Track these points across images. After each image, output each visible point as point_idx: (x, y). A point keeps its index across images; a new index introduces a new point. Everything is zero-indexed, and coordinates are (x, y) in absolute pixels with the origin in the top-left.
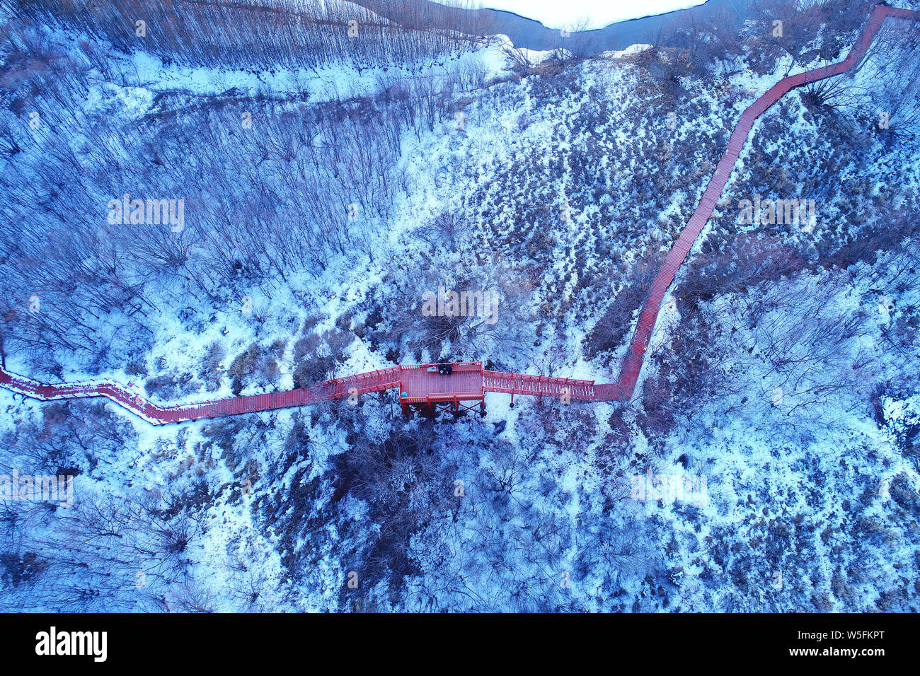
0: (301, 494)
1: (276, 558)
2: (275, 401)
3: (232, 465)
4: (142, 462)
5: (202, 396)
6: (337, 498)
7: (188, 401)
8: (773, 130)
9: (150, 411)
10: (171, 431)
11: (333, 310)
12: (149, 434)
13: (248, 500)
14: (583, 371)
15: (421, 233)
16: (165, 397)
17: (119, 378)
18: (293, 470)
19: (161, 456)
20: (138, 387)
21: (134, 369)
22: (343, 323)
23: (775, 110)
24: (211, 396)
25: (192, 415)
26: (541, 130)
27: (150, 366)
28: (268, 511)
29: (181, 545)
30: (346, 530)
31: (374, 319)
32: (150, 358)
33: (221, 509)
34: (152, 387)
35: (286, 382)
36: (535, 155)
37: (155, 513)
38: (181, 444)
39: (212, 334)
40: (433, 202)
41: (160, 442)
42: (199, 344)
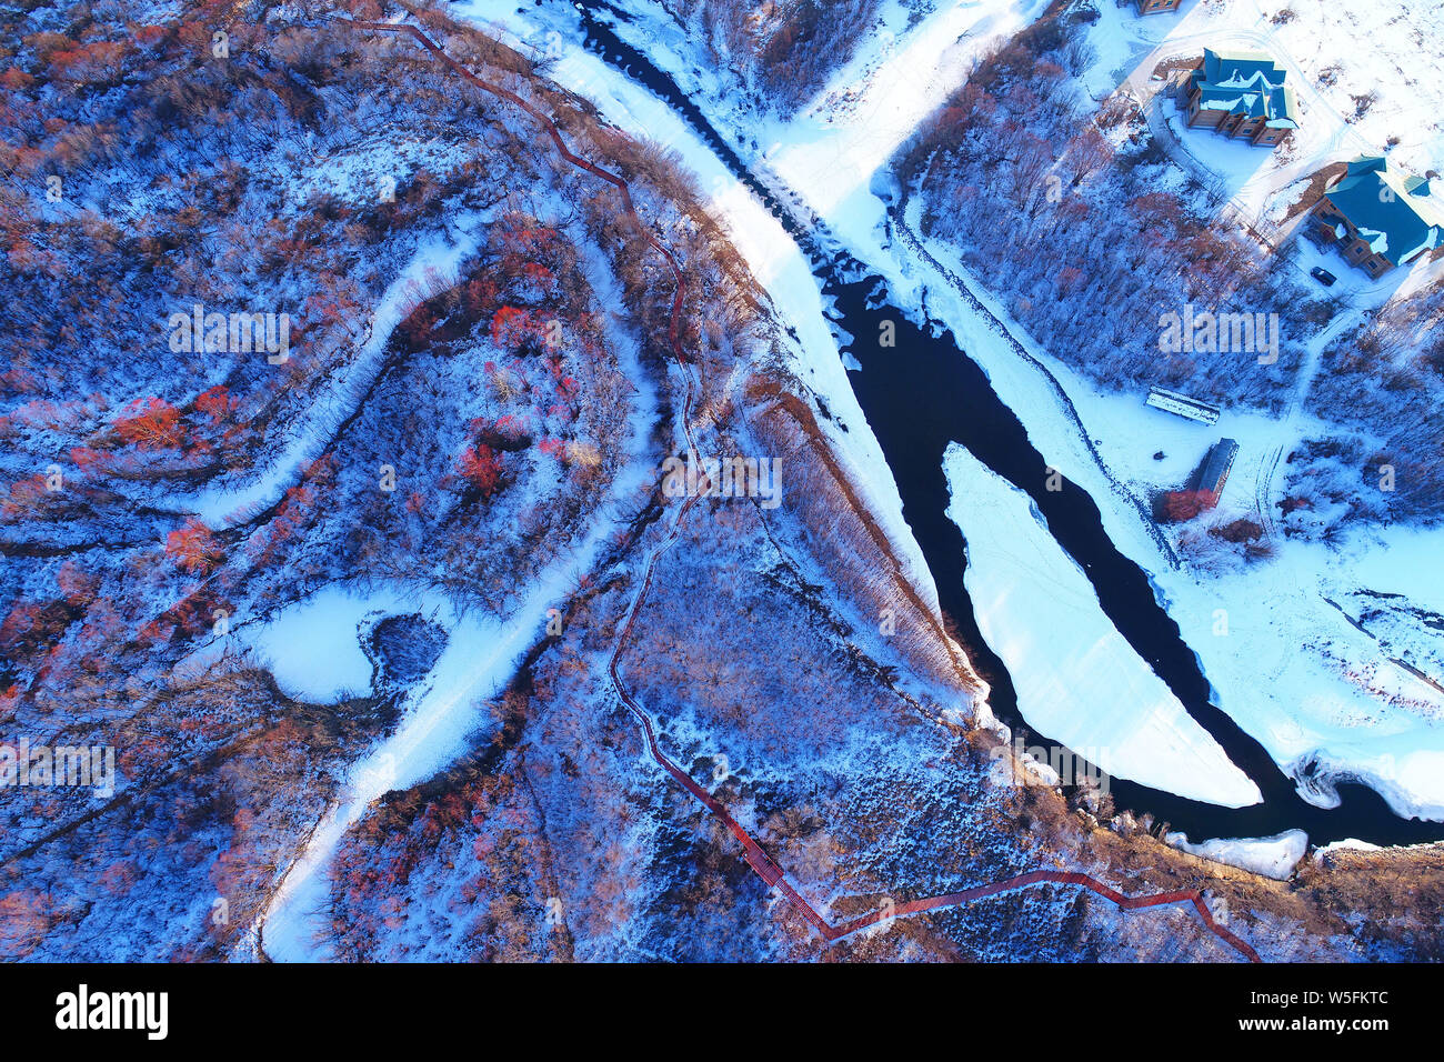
0: (680, 842)
1: (651, 858)
2: (702, 795)
3: (664, 803)
4: (636, 766)
5: (675, 761)
6: (690, 858)
7: (672, 759)
8: (1045, 893)
9: (654, 749)
10: (655, 765)
11: (757, 774)
12: (647, 758)
13: (660, 824)
14: (824, 911)
15: (826, 775)
16: (664, 747)
17: (654, 719)
18: (684, 829)
19: (643, 771)
20: (657, 730)
21: (662, 722)
22: (756, 785)
23: (1058, 885)
24: (679, 765)
25: (668, 767)
26: (936, 776)
27: (669, 726)
28: (663, 836)
29: (624, 818)
30: (684, 874)
31: (768, 797)
32: (672, 722)
33: (648, 817)
34: (663, 737)
35: (712, 790)
36: (917, 787)
37: (626, 793)
38: (654, 774)
39: (702, 736)
40: (846, 765)
41: (648, 765)
42: (694, 735)
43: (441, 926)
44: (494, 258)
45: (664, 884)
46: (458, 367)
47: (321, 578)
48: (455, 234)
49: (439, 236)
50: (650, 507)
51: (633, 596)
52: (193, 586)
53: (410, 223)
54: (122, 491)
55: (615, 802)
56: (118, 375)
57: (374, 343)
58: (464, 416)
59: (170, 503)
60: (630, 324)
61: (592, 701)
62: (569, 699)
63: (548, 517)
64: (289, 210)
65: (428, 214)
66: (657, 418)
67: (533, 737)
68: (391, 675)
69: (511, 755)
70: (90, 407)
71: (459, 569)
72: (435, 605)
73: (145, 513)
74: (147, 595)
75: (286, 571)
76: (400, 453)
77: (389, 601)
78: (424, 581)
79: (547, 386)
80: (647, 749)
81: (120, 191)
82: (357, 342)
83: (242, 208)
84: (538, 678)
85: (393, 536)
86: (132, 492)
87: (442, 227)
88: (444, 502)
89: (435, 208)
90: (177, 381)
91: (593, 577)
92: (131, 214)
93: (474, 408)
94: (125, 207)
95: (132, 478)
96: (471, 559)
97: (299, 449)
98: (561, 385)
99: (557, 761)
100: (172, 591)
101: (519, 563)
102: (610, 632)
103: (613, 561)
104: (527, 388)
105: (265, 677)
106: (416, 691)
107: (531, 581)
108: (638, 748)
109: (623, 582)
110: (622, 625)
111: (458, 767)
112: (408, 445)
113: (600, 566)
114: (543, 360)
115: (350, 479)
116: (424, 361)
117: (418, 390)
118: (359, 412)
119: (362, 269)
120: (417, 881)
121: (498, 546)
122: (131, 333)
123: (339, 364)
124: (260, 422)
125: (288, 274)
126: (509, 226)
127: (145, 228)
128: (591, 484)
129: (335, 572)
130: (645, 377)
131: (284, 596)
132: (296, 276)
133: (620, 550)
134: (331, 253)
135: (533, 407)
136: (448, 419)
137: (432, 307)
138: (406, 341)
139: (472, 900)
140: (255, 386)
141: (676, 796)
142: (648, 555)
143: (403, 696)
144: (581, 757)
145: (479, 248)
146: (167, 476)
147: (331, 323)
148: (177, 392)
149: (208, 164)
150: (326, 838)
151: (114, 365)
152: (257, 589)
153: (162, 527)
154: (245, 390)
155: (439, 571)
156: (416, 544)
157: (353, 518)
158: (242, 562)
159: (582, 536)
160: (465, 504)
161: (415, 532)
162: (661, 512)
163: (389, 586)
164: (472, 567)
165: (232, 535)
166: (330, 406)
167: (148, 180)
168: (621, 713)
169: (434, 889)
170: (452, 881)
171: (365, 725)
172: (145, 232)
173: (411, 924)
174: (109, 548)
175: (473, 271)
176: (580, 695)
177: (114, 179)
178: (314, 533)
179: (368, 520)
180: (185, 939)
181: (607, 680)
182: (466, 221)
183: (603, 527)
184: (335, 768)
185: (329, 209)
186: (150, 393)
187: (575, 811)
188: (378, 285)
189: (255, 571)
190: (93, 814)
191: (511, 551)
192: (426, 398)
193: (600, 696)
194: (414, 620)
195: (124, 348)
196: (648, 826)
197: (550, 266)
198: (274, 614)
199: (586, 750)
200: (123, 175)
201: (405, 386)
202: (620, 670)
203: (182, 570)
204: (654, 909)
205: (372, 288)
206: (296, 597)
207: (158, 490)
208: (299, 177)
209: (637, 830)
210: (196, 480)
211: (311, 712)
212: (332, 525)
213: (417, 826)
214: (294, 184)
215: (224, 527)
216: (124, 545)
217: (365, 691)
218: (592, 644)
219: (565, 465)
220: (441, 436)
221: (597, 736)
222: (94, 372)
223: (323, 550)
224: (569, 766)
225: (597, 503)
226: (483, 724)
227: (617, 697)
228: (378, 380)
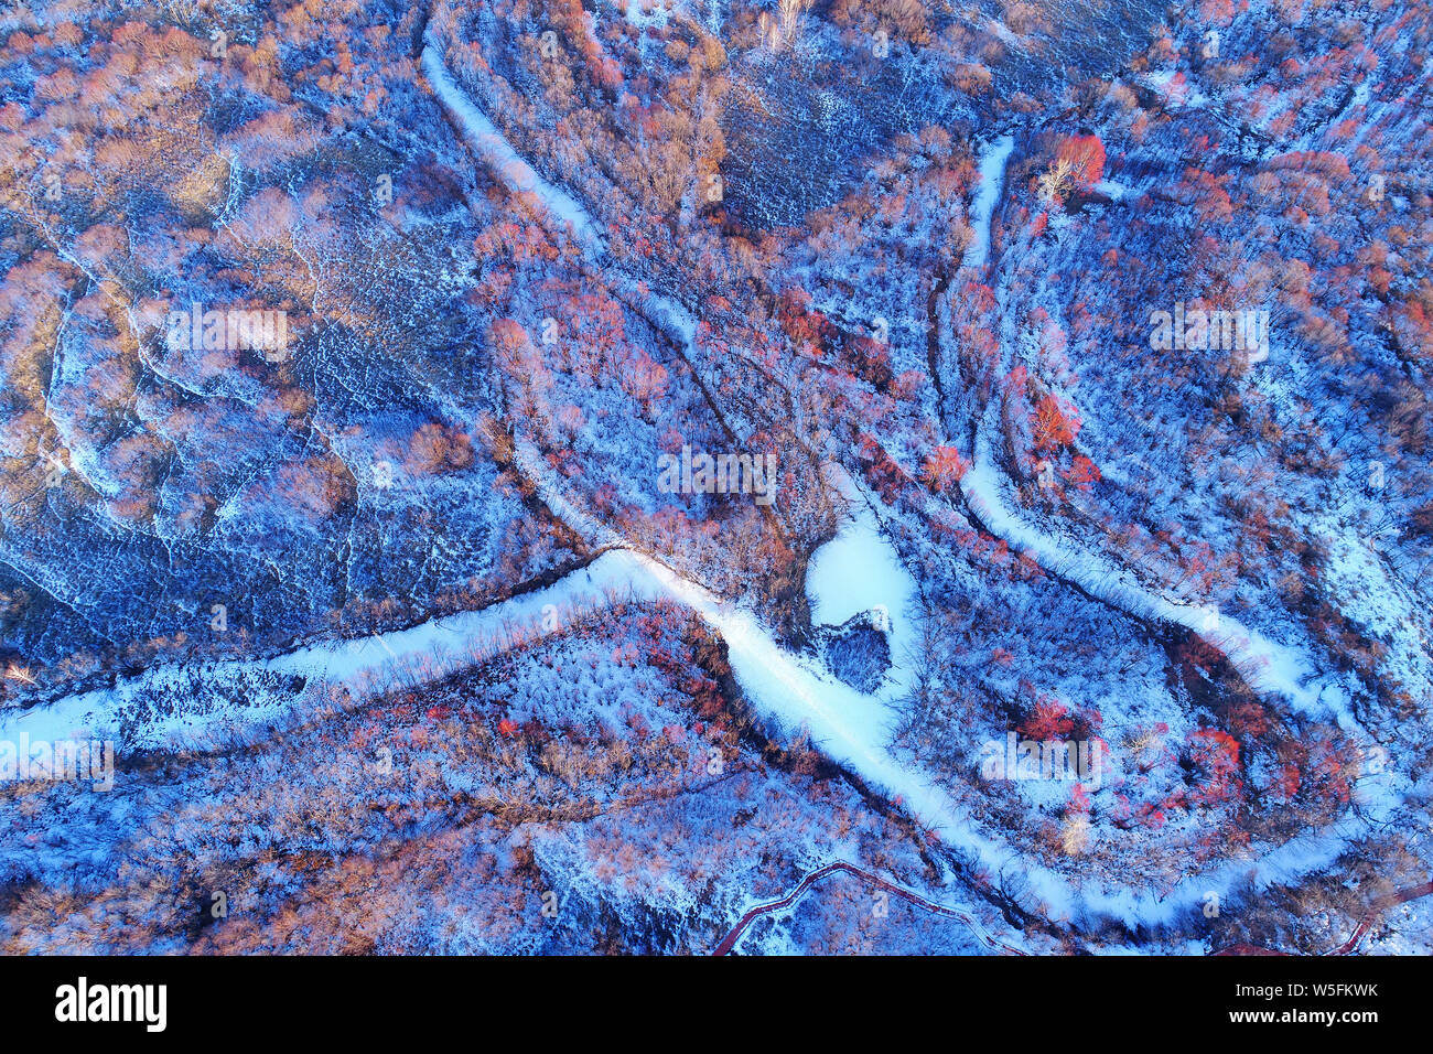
43: (610, 697)
44: (1295, 730)
45: (627, 918)
46: (1156, 694)
47: (922, 575)
48: (1315, 687)
49: (1308, 669)
50: (1021, 913)
51: (919, 891)
52: (908, 471)
53: (1317, 638)
54: (990, 407)
55: (708, 867)
56: (1098, 392)
57: (1167, 609)
58: (1102, 702)
59: (982, 445)
60: (1246, 893)
61: (808, 842)
62: (810, 817)
63: (1000, 795)
64: (1302, 519)
65: (1333, 658)
66: (1131, 924)
67: (774, 781)
68: (832, 642)
69: (757, 758)
70: (1064, 375)
71: (938, 703)
72: (901, 679)
73: (972, 427)
74: (898, 436)
75: (926, 545)
76: (1054, 640)
77: (903, 639)
78: (924, 669)
79: (1151, 793)
80: (759, 903)
81: (1285, 372)
82: (1167, 592)
83: (1293, 476)
84: (831, 785)
85: (967, 637)
86: (990, 415)
87: (1321, 673)
88: (1006, 686)
89: (1344, 664)
90: (1099, 439)
91: (938, 845)
92: (1262, 385)
93: (1112, 712)
94: (1268, 378)
95: (1002, 413)
96: (949, 714)
97: (1047, 547)
98: (1154, 808)
99: (749, 805)
100: (904, 455)
101: (951, 765)
102: (879, 863)
103: (957, 868)
104: (1144, 770)
105: (830, 534)
106: (818, 665)
107: (930, 776)
108: (760, 892)
109: (934, 879)
110: (887, 877)
111: (747, 707)
112: (1062, 648)
113: (949, 853)
114: (1180, 788)
115: (1021, 596)
116: (1158, 659)
117: (1124, 654)
118: (1092, 599)
119: (1251, 594)
120: (649, 674)
121: (964, 742)
122: (1141, 398)
123: (1140, 577)
124: (1069, 511)
125: (1229, 523)
126: (1340, 748)
127: (1251, 397)
128: (1044, 845)
129: (928, 587)
130: (1181, 911)
131: (904, 544)
132: (1229, 530)
133: (970, 878)
134: (1262, 561)
135: (1122, 777)
136: (1096, 686)
137: (1221, 666)
138: (1176, 641)
139: (629, 724)
140: (1105, 504)
141: (711, 935)
142: (966, 909)
143: (813, 654)
144: (751, 831)
145: (1303, 712)
146: (1008, 443)
147: (1183, 566)
148: (1089, 441)
149: (1334, 443)
150: (692, 596)
151: (1108, 387)
152: (911, 523)
153: (961, 441)
154: (1100, 495)
155: (935, 683)
156: (960, 659)
157: (983, 598)
158: (932, 507)
159: (981, 832)
160: (1006, 706)
161: (973, 659)
162: (1018, 927)
163: (918, 637)
164: (941, 716)
165: (957, 497)
166: (1093, 571)
167: (1303, 394)
168: (796, 874)
169: (641, 689)
170: (647, 705)
171: (787, 622)
172: (1244, 396)
173: (615, 670)
174: (939, 404)
175: (1273, 707)
176: (813, 829)
177: (1296, 367)
178: (965, 565)
179: (981, 614)
180: (621, 493)
181: (829, 860)
182: (1335, 699)
183: (994, 856)
184: (750, 598)
185: (1311, 556)
186: (1085, 418)
187: (701, 824)
188: (1234, 608)
189: (925, 518)
190: (720, 418)
191: (960, 755)
192: (1117, 663)
193: (813, 851)
194: (885, 661)
195: (1125, 394)
196: (683, 903)
197: (1301, 795)
198: (886, 538)
199: (760, 836)
200: (1303, 373)
201: (1126, 641)
202: (840, 875)
203: (923, 460)
204: (605, 906)
205: (1230, 603)
206: (902, 554)
207: (994, 435)
208: (1342, 525)
209: (680, 890)
210: (1007, 463)
211: (799, 574)
212: (973, 581)
213: (696, 672)
214: (1335, 521)
215: (964, 490)
216: (942, 415)
217: (816, 621)
218: (866, 843)
219: (1060, 813)
220: (1076, 680)
221: (773, 849)
222: (1098, 374)
223: (948, 574)
224: (745, 817)
225: (1021, 850)
226: (787, 731)
227: (812, 871)
228: (1129, 614)
